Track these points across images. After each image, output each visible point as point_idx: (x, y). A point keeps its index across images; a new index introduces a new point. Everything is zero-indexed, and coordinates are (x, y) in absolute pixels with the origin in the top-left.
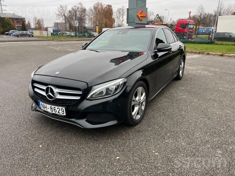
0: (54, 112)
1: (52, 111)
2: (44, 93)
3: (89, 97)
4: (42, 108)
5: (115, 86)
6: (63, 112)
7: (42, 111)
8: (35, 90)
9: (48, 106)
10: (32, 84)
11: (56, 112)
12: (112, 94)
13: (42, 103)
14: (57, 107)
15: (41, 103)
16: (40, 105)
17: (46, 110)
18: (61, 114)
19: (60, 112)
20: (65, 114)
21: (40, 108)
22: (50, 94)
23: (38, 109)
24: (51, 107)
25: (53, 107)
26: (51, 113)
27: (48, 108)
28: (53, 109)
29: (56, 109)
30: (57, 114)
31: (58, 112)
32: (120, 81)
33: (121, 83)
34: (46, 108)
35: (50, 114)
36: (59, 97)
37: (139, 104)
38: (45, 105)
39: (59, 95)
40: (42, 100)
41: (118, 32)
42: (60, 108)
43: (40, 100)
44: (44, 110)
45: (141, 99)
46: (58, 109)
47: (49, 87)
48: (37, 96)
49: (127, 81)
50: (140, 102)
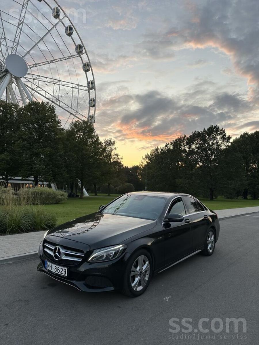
0: (57, 272)
1: (56, 271)
2: (52, 253)
3: (90, 259)
4: (47, 268)
5: (114, 251)
6: (65, 273)
7: (47, 271)
8: (45, 250)
9: (53, 266)
10: (44, 243)
11: (59, 272)
12: (111, 259)
13: (49, 263)
14: (60, 267)
15: (47, 262)
16: (46, 264)
17: (50, 270)
18: (63, 274)
19: (63, 272)
20: (66, 275)
21: (45, 268)
22: (57, 254)
23: (44, 269)
24: (55, 267)
25: (57, 267)
26: (55, 273)
27: (53, 268)
28: (57, 269)
29: (60, 269)
30: (60, 274)
31: (61, 273)
32: (120, 247)
33: (121, 249)
34: (51, 268)
35: (53, 274)
36: (64, 257)
37: (141, 275)
38: (51, 264)
39: (64, 256)
40: (49, 260)
41: (135, 197)
42: (63, 268)
43: (47, 259)
44: (49, 269)
45: (142, 269)
46: (62, 269)
47: (57, 247)
48: (46, 255)
49: (127, 247)
50: (141, 272)
